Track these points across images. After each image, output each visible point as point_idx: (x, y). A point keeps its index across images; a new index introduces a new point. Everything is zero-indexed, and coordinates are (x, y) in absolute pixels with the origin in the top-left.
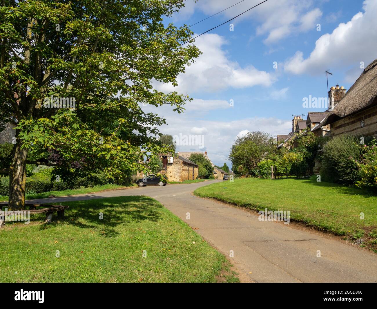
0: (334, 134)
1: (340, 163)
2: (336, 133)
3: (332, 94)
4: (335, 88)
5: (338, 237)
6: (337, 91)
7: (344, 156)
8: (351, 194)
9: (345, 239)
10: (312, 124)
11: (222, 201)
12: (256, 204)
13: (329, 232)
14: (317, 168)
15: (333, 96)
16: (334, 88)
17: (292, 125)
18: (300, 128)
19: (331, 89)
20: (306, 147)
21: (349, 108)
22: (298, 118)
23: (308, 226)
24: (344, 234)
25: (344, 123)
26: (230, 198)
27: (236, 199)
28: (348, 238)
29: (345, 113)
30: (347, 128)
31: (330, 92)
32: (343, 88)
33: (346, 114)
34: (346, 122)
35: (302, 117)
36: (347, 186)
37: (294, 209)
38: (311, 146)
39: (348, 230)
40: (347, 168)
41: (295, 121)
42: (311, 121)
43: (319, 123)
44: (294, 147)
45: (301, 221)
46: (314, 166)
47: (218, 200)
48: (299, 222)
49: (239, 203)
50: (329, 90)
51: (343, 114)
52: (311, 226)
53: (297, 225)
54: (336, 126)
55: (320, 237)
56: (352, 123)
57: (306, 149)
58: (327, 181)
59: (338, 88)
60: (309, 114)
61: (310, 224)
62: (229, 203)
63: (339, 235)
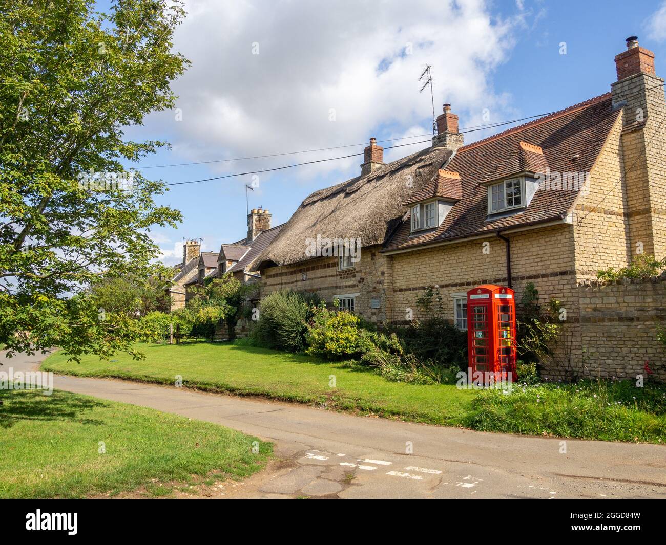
0: (265, 284)
1: (284, 325)
2: (268, 283)
3: (254, 220)
4: (258, 212)
5: (304, 405)
6: (260, 215)
7: (288, 317)
8: (301, 362)
9: (311, 405)
10: (227, 262)
11: (133, 380)
12: (195, 380)
13: (295, 401)
14: (241, 327)
15: (254, 222)
16: (256, 212)
17: (183, 254)
18: (206, 265)
19: (252, 212)
20: (226, 298)
21: (289, 256)
22: (193, 243)
23: (271, 398)
24: (309, 401)
25: (280, 271)
26: (147, 375)
27: (160, 376)
28: (313, 404)
29: (284, 261)
30: (285, 279)
31: (250, 216)
32: (267, 212)
33: (285, 263)
34: (283, 271)
35: (199, 242)
36: (290, 352)
37: (249, 383)
38: (232, 298)
39: (312, 397)
40: (292, 332)
41: (187, 247)
42: (227, 258)
43: (237, 261)
44: (210, 298)
45: (262, 394)
46: (235, 324)
47: (124, 379)
48: (259, 395)
49: (166, 380)
50: (250, 213)
51: (281, 262)
52: (274, 398)
53: (257, 398)
54: (269, 274)
55: (287, 406)
56: (292, 273)
57: (225, 301)
58: (260, 347)
59: (261, 212)
60: (224, 248)
61: (272, 396)
62: (148, 382)
63: (305, 403)
